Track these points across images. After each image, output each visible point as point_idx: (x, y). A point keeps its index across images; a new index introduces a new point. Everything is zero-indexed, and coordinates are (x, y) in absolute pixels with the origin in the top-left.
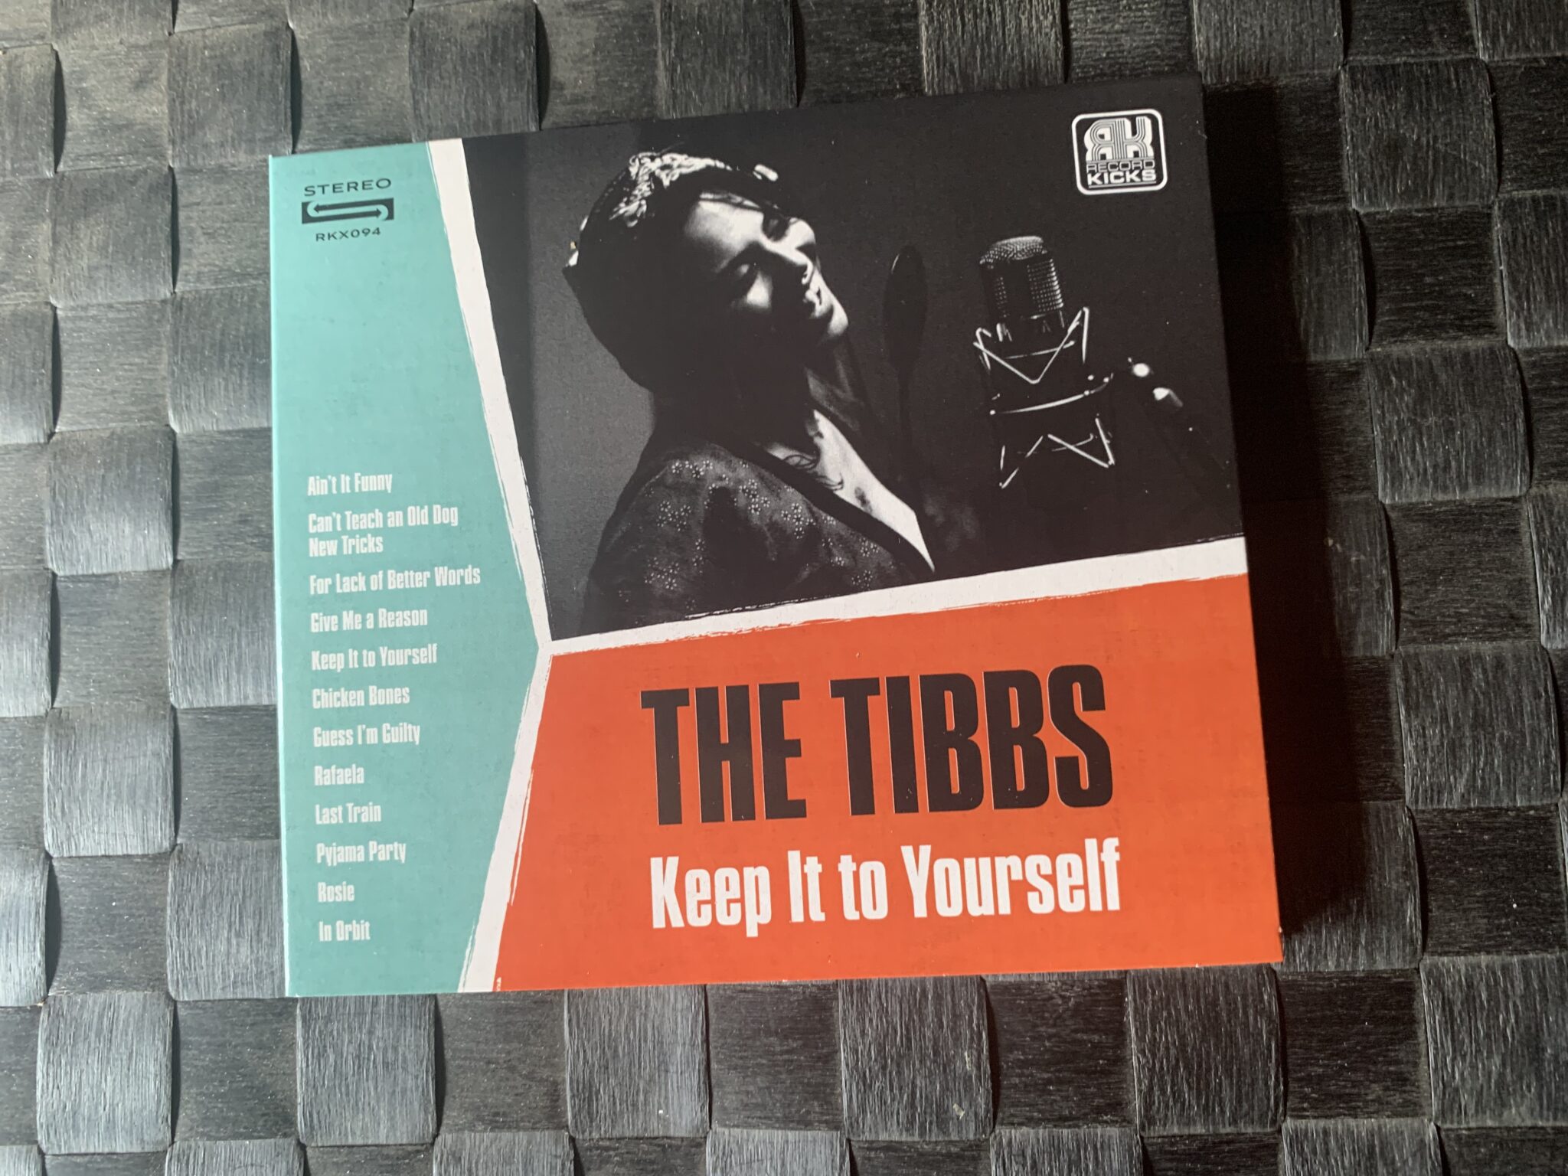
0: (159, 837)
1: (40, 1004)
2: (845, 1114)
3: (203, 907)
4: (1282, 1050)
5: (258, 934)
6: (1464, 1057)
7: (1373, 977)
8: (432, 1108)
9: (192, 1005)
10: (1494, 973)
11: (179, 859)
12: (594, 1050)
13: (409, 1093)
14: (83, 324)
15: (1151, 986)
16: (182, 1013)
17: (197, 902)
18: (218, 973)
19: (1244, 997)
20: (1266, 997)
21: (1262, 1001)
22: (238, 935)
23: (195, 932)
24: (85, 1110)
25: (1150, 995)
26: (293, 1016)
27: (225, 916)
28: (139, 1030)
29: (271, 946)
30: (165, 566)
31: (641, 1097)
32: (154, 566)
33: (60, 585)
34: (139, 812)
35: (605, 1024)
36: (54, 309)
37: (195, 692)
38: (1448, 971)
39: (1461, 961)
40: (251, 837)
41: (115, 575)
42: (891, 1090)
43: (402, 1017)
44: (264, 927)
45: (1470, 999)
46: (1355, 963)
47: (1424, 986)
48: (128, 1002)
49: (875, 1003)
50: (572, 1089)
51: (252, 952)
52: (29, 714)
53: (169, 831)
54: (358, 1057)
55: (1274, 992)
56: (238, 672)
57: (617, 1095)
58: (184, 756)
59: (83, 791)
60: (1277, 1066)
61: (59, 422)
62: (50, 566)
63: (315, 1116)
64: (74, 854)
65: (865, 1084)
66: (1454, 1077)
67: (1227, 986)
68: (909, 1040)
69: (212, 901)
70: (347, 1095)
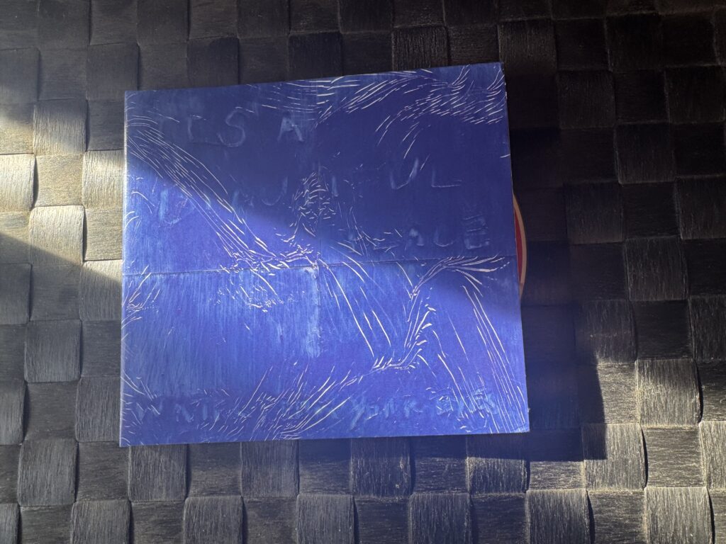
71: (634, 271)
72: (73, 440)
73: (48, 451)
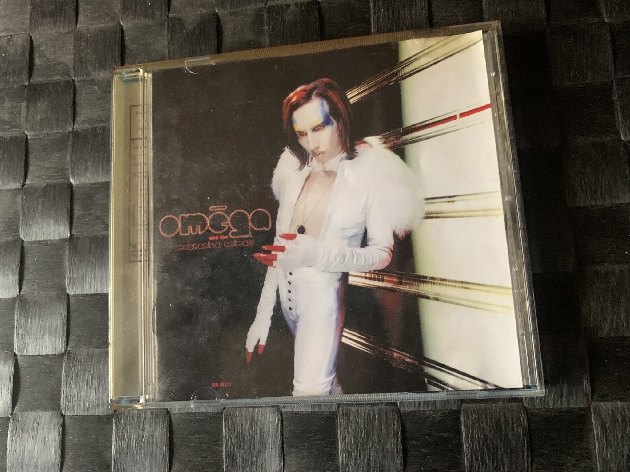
0: (60, 347)
1: (10, 416)
2: (341, 467)
3: (77, 375)
4: (530, 443)
5: (98, 387)
6: (611, 448)
7: (570, 411)
8: (167, 462)
9: (70, 417)
10: (624, 410)
11: (68, 356)
12: (235, 438)
13: (158, 455)
14: (37, 141)
15: (471, 413)
16: (67, 420)
17: (74, 374)
18: (82, 404)
19: (512, 419)
20: (522, 419)
21: (520, 421)
22: (90, 388)
23: (73, 386)
24: (26, 461)
25: (470, 417)
26: (111, 422)
27: (85, 380)
28: (49, 428)
29: (104, 393)
30: (66, 237)
31: (255, 459)
32: (62, 237)
33: (25, 245)
34: (53, 337)
35: (240, 427)
36: (27, 135)
37: (76, 288)
38: (603, 409)
39: (609, 404)
40: (97, 348)
41: (47, 241)
42: (360, 457)
43: (156, 423)
44: (101, 385)
45: (614, 421)
46: (562, 405)
47: (593, 415)
48: (46, 416)
49: (353, 419)
50: (226, 455)
51: (96, 395)
52: (11, 297)
53: (64, 345)
54: (138, 440)
55: (526, 417)
56: (94, 280)
57: (245, 458)
58: (72, 314)
59: (31, 328)
60: (528, 449)
61: (27, 180)
62: (21, 237)
63: (119, 465)
64: (26, 354)
65: (349, 454)
66: (607, 456)
67: (505, 414)
68: (367, 435)
69: (81, 374)
70: (133, 456)
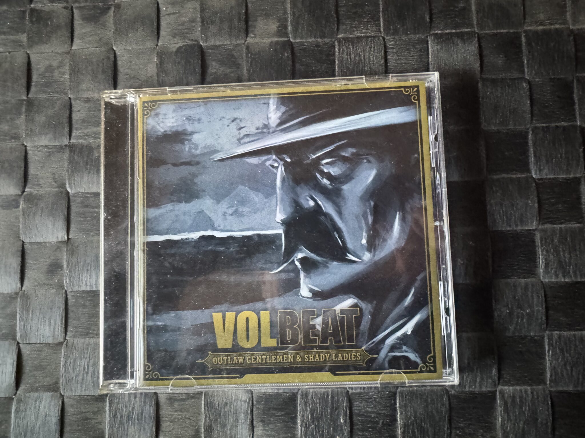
71: (545, 255)
72: (59, 395)
73: (37, 403)
